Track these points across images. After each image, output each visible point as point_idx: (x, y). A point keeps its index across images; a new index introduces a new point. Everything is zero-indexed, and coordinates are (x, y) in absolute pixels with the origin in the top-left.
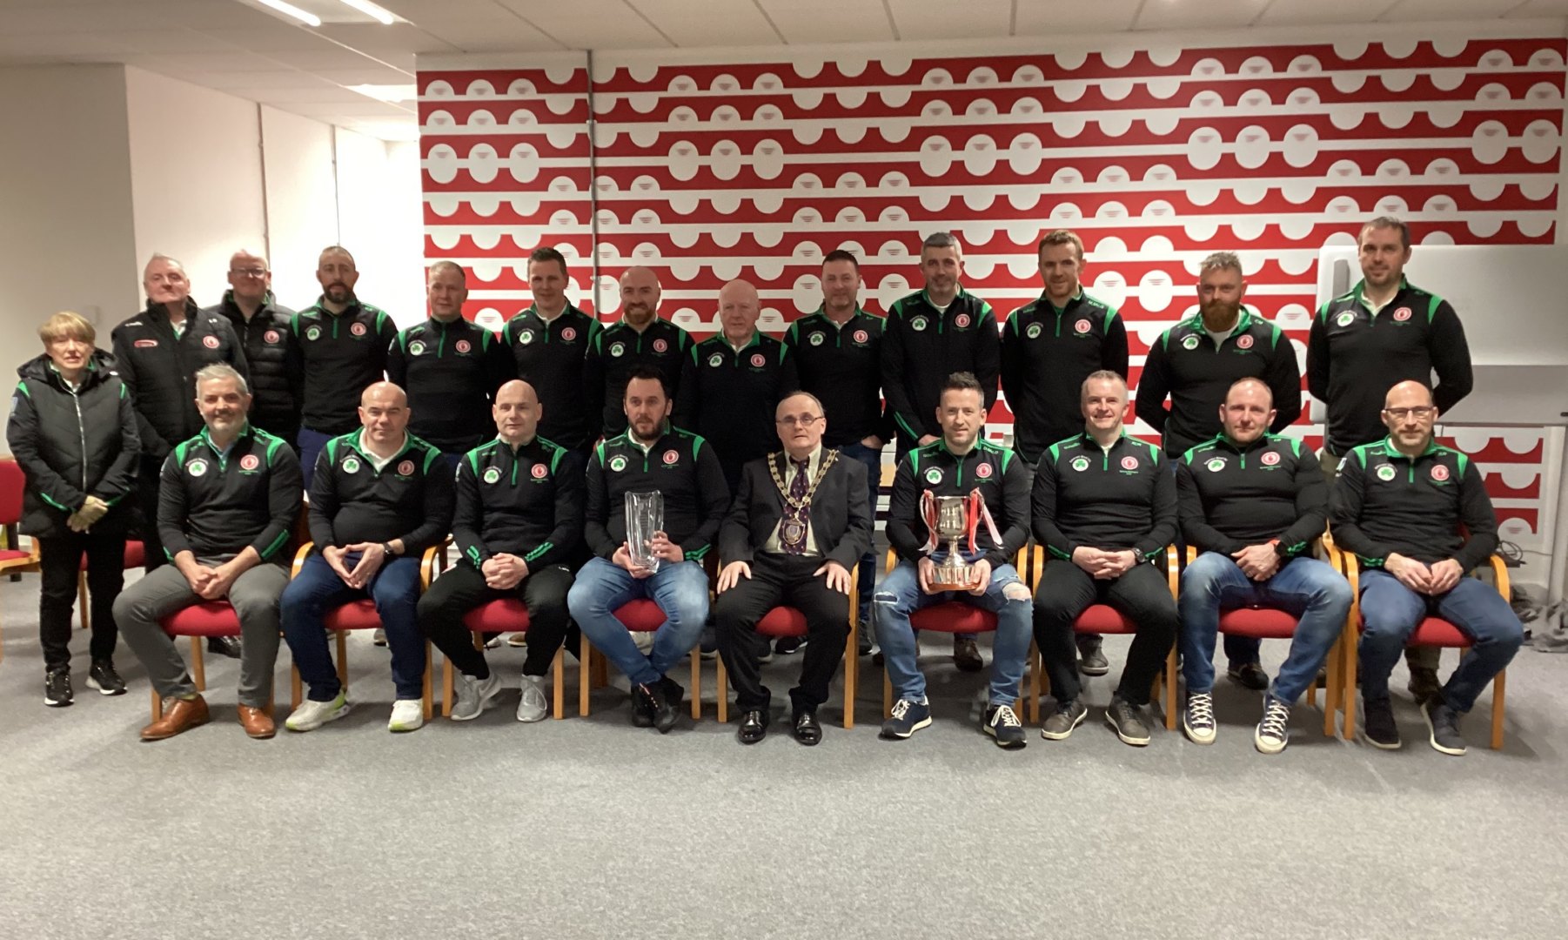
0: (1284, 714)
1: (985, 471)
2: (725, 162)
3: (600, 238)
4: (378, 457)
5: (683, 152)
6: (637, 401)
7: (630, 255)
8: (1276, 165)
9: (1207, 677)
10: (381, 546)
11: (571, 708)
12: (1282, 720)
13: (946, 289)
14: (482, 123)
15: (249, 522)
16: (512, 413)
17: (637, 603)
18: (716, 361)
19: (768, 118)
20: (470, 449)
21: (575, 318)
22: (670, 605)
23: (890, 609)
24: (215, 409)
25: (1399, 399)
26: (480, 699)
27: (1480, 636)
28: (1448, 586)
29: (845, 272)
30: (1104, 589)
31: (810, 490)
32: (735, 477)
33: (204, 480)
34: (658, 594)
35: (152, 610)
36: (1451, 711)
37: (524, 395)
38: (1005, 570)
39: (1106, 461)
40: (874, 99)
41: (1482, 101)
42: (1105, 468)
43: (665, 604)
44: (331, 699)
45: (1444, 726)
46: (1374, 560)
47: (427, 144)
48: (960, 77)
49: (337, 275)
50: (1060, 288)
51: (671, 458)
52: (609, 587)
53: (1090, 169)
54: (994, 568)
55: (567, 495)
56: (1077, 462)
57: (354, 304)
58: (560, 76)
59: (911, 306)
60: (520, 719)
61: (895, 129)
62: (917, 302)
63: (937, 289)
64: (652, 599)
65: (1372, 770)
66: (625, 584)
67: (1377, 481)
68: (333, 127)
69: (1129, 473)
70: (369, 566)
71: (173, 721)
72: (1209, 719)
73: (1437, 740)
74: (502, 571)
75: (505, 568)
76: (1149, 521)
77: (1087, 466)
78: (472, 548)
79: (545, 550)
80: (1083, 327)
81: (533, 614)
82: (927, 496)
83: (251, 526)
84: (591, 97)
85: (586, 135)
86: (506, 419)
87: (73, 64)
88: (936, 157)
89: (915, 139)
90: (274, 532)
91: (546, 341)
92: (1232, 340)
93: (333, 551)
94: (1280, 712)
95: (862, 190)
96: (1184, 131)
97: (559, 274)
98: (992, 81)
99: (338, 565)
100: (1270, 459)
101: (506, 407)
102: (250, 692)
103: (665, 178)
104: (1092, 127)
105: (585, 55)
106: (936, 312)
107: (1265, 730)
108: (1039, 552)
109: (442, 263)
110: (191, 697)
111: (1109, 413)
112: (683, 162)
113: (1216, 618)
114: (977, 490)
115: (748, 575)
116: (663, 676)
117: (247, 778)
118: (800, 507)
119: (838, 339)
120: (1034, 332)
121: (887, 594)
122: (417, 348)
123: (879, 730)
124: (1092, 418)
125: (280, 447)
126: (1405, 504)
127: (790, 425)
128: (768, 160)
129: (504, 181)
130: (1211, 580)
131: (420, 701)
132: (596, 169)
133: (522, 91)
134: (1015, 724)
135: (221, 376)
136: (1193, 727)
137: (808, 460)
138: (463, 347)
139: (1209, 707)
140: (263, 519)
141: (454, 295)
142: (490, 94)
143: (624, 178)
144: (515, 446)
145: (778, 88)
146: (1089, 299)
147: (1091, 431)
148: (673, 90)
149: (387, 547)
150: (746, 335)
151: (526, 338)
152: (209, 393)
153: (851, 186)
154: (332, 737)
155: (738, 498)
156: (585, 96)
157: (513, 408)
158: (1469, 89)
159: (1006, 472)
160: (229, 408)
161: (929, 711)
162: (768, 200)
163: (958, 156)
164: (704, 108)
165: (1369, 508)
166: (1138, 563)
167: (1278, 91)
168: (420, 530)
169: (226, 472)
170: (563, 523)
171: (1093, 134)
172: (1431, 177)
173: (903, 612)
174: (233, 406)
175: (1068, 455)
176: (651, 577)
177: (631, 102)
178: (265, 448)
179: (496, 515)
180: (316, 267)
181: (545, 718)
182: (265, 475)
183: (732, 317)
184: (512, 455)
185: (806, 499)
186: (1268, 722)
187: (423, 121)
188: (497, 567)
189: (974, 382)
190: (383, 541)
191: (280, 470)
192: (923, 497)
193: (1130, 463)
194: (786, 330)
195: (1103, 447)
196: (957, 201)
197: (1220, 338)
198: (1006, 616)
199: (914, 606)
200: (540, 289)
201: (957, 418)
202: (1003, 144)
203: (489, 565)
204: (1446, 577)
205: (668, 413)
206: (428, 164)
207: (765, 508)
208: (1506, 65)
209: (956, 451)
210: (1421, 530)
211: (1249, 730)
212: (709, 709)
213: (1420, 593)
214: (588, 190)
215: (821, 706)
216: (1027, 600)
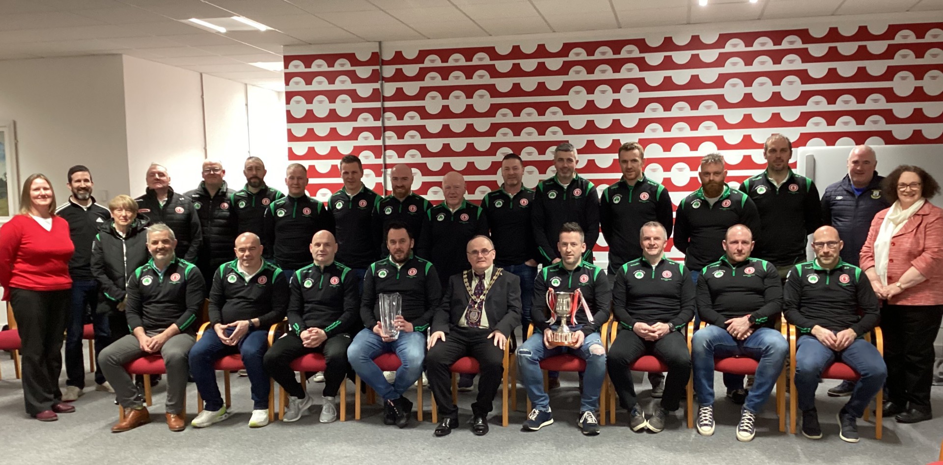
0: (752, 418)
1: (584, 279)
2: (457, 103)
3: (386, 148)
4: (247, 274)
5: (433, 98)
6: (394, 242)
7: (403, 157)
8: (776, 100)
9: (709, 397)
10: (247, 322)
11: (350, 414)
12: (751, 422)
13: (568, 175)
14: (320, 84)
15: (176, 311)
16: (321, 248)
17: (387, 355)
18: (441, 218)
19: (481, 78)
20: (297, 269)
21: (366, 193)
22: (403, 356)
23: (527, 359)
24: (157, 248)
25: (820, 237)
26: (299, 409)
27: (862, 373)
28: (846, 345)
29: (515, 165)
30: (650, 346)
31: (484, 292)
32: (445, 283)
33: (150, 288)
34: (397, 351)
35: (119, 359)
36: (851, 417)
37: (329, 238)
38: (593, 336)
39: (653, 273)
40: (541, 66)
41: (898, 60)
42: (653, 277)
43: (401, 356)
44: (218, 410)
45: (847, 426)
46: (805, 329)
47: (289, 96)
48: (591, 52)
49: (254, 172)
50: (631, 175)
51: (412, 272)
52: (371, 346)
53: (667, 104)
54: (586, 336)
55: (351, 294)
56: (637, 273)
57: (264, 188)
58: (363, 57)
59: (549, 185)
60: (321, 421)
61: (554, 83)
62: (552, 183)
63: (562, 175)
64: (394, 353)
65: (799, 450)
66: (379, 344)
67: (808, 284)
68: (246, 84)
69: (666, 280)
70: (240, 332)
71: (130, 422)
72: (710, 421)
73: (843, 435)
74: (312, 337)
75: (313, 335)
76: (679, 307)
77: (643, 276)
78: (296, 324)
79: (336, 325)
80: (645, 196)
81: (328, 362)
82: (550, 291)
83: (177, 313)
84: (381, 68)
85: (378, 89)
86: (317, 251)
87: (94, 55)
88: (578, 98)
89: (566, 88)
90: (188, 318)
91: (350, 207)
92: (719, 203)
93: (219, 326)
94: (749, 417)
95: (535, 118)
96: (721, 81)
97: (358, 170)
98: (609, 54)
99: (220, 334)
100: (749, 271)
101: (318, 245)
102: (172, 405)
103: (423, 113)
104: (668, 79)
105: (377, 44)
106: (562, 188)
107: (741, 428)
108: (615, 324)
109: (293, 165)
110: (139, 408)
111: (656, 246)
112: (433, 103)
113: (712, 362)
114: (579, 290)
115: (444, 339)
116: (401, 396)
117: (165, 451)
118: (478, 302)
119: (511, 203)
120: (617, 200)
121: (525, 350)
122: (281, 213)
123: (521, 427)
124: (646, 249)
125: (192, 269)
126: (824, 297)
127: (476, 255)
128: (482, 101)
129: (333, 116)
130: (707, 341)
131: (267, 410)
132: (384, 108)
133: (342, 65)
134: (594, 422)
135: (161, 229)
136: (701, 426)
137: (484, 274)
138: (307, 211)
139: (710, 415)
140: (183, 309)
141: (301, 182)
142: (325, 68)
143: (400, 113)
144: (322, 267)
145: (487, 61)
146: (648, 181)
147: (646, 257)
148: (427, 63)
149: (250, 322)
150: (458, 204)
151: (339, 206)
152: (154, 239)
153: (529, 115)
154: (217, 430)
155: (446, 296)
156: (377, 67)
157: (322, 245)
158: (890, 53)
159: (596, 279)
160: (165, 247)
161: (551, 415)
162: (482, 125)
163: (590, 97)
164: (445, 73)
165: (804, 300)
166: (671, 332)
167: (777, 56)
168: (270, 313)
169: (163, 283)
170: (347, 310)
171: (667, 84)
172: (870, 104)
173: (535, 360)
174: (167, 246)
175: (632, 270)
176: (395, 342)
177: (404, 71)
178: (184, 269)
179: (310, 305)
180: (243, 169)
181: (335, 421)
182: (184, 284)
183: (449, 193)
184: (320, 272)
185: (482, 297)
186: (743, 423)
187: (287, 83)
188: (309, 335)
189: (578, 227)
190: (249, 319)
191: (192, 281)
192: (548, 291)
193: (667, 274)
194: (482, 199)
195: (653, 266)
196: (591, 123)
197: (712, 201)
198: (591, 363)
199: (541, 356)
200: (348, 178)
201: (567, 248)
202: (616, 90)
203: (305, 334)
204: (844, 340)
205: (412, 246)
206: (290, 107)
207: (459, 302)
208: (912, 38)
209: (569, 268)
210: (832, 312)
211: (732, 428)
212: (427, 416)
213: (830, 348)
214: (379, 120)
215: (489, 413)
216: (602, 355)
